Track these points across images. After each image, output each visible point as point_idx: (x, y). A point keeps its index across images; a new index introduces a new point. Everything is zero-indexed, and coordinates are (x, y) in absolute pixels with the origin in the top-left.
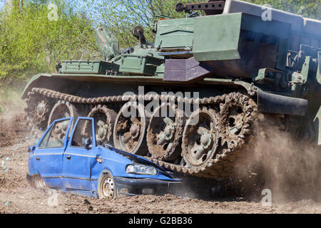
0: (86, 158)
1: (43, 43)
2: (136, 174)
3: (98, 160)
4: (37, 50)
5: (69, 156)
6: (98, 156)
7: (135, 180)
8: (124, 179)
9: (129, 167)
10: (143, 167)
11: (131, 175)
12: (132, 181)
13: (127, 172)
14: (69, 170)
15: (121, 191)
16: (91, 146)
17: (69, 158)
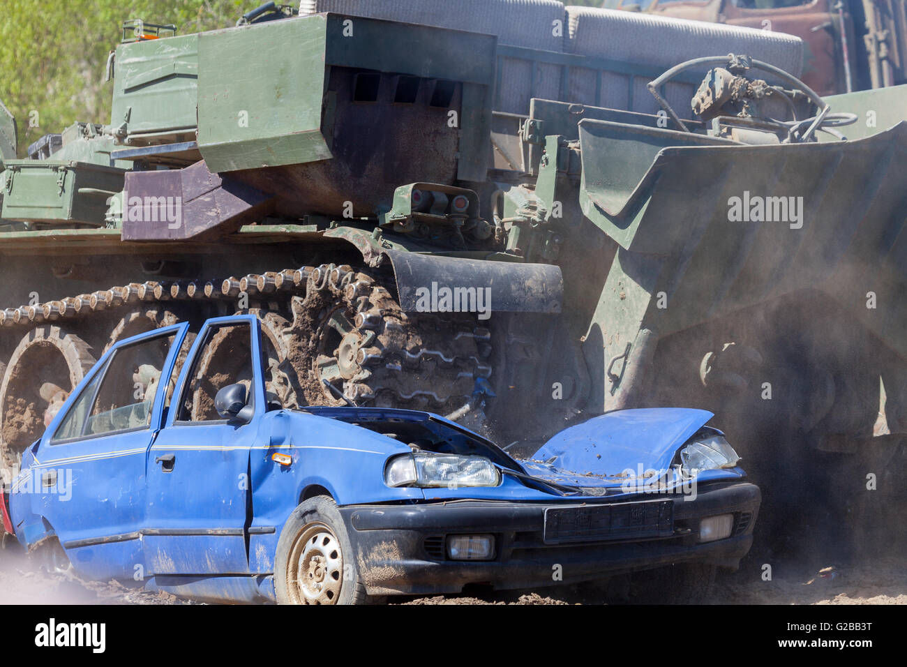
0: (230, 456)
1: (69, 41)
2: (422, 487)
3: (277, 458)
4: (48, 66)
5: (168, 457)
6: (275, 443)
7: (421, 509)
8: (380, 511)
9: (396, 466)
10: (446, 463)
11: (406, 493)
12: (410, 512)
13: (391, 482)
14: (170, 507)
15: (374, 556)
16: (246, 412)
17: (168, 464)
